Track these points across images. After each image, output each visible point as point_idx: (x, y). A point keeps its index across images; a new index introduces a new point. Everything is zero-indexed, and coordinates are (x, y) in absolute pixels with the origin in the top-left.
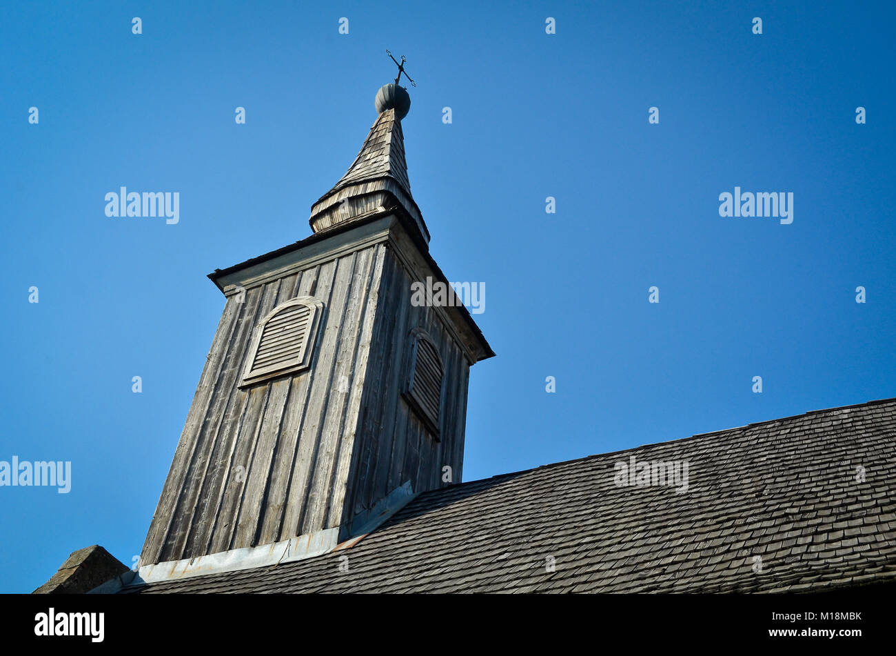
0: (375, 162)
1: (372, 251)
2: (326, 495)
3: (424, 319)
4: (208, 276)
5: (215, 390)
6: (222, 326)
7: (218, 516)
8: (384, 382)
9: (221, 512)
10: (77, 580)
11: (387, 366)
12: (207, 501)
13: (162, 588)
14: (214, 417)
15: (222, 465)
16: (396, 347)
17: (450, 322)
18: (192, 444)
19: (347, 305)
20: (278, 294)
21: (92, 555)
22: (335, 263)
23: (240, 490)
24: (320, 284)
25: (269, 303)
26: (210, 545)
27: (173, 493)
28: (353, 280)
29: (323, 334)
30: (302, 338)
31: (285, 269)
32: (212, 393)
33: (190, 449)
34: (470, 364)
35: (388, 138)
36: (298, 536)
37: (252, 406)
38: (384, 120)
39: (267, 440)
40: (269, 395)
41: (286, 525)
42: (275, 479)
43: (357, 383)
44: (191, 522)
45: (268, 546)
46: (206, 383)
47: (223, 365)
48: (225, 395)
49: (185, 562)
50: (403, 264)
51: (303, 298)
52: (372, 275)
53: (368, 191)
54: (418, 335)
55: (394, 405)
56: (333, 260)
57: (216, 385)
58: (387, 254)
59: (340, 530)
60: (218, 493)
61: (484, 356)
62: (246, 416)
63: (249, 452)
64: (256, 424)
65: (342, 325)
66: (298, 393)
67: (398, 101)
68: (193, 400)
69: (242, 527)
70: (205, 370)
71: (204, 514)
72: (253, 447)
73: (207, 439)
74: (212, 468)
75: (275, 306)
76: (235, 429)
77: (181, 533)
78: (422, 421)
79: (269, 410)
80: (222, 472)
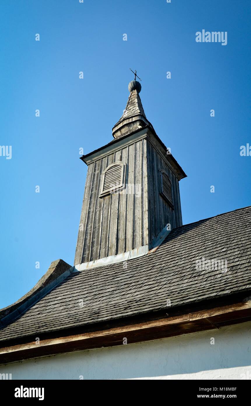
0: (133, 110)
1: (141, 142)
2: (141, 234)
3: (162, 166)
4: (80, 158)
5: (90, 199)
6: (88, 176)
7: (100, 245)
8: (153, 190)
9: (101, 243)
10: (56, 272)
11: (154, 184)
12: (95, 240)
13: (86, 272)
14: (92, 209)
15: (98, 226)
16: (155, 176)
17: (171, 166)
18: (85, 220)
19: (135, 162)
20: (107, 162)
21: (59, 263)
22: (127, 148)
23: (107, 235)
24: (123, 156)
25: (105, 166)
26: (99, 255)
27: (82, 238)
28: (136, 154)
29: (128, 175)
30: (120, 177)
31: (109, 152)
32: (89, 200)
33: (85, 221)
34: (179, 180)
35: (136, 101)
36: (133, 249)
37: (106, 204)
38: (133, 94)
39: (114, 215)
40: (111, 199)
41: (127, 246)
42: (120, 230)
43: (145, 191)
44: (91, 248)
45: (122, 254)
46: (86, 197)
47: (91, 190)
48: (94, 201)
49: (92, 262)
50: (152, 146)
51: (118, 162)
52: (143, 151)
53: (133, 121)
54: (162, 171)
55: (158, 198)
56: (127, 147)
57: (90, 198)
58: (147, 142)
59: (149, 246)
60: (99, 237)
61: (183, 177)
62: (104, 208)
63: (108, 221)
64: (109, 210)
65: (135, 170)
66: (122, 197)
67: (137, 87)
68: (82, 204)
69: (111, 248)
70: (85, 192)
71: (95, 244)
72: (109, 219)
73: (91, 217)
74: (95, 228)
75: (107, 167)
76: (101, 213)
77: (88, 252)
78: (168, 203)
79: (112, 205)
80: (99, 229)
